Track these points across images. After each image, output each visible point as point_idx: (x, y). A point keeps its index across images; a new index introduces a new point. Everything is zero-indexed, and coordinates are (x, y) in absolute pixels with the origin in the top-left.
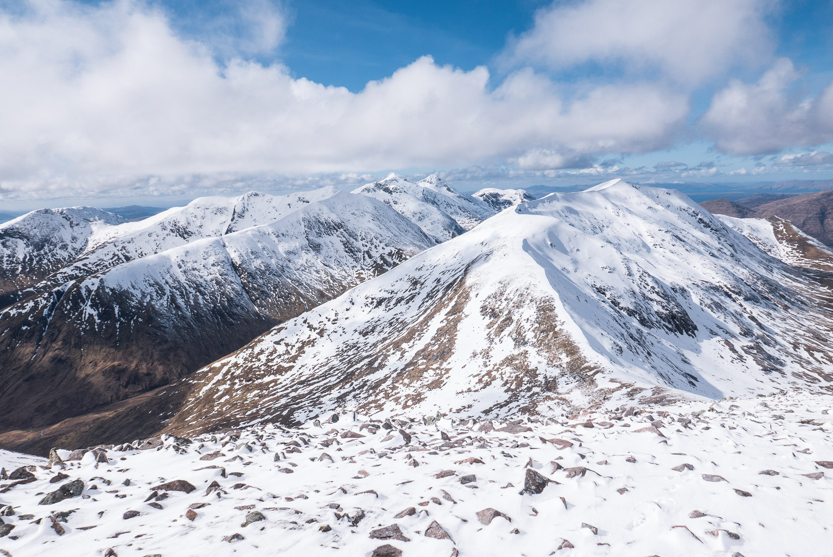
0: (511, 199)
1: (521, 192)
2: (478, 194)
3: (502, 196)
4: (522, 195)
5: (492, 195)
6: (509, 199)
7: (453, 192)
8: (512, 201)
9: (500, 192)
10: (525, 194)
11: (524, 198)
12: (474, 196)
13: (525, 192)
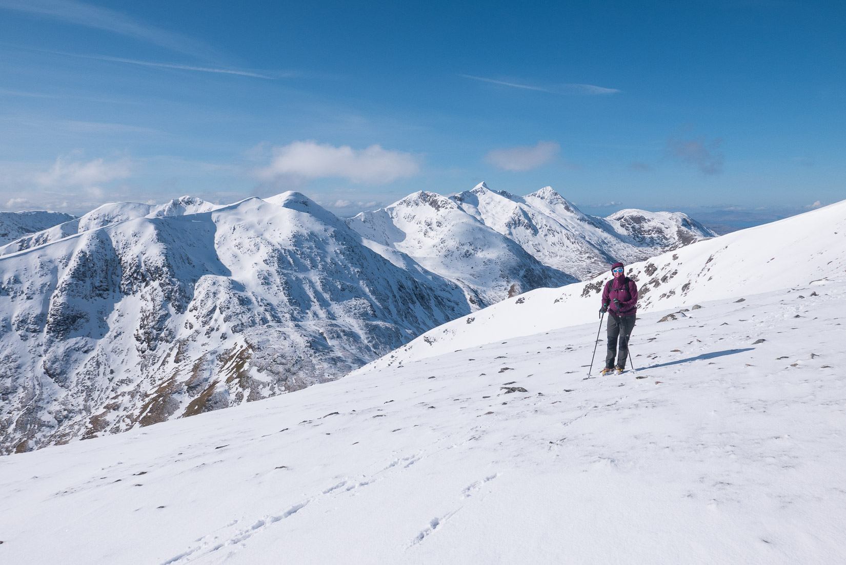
0: (662, 226)
1: (679, 216)
2: (614, 217)
3: (649, 221)
4: (680, 220)
5: (633, 218)
6: (659, 225)
7: (572, 212)
8: (663, 229)
9: (646, 214)
10: (684, 220)
11: (683, 225)
12: (608, 219)
13: (685, 216)
